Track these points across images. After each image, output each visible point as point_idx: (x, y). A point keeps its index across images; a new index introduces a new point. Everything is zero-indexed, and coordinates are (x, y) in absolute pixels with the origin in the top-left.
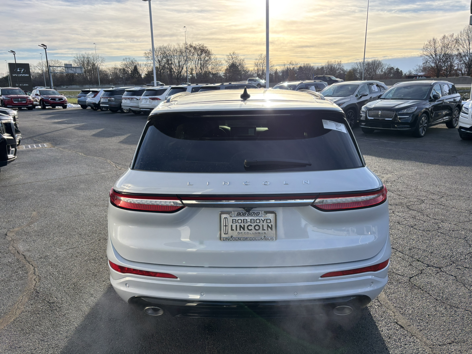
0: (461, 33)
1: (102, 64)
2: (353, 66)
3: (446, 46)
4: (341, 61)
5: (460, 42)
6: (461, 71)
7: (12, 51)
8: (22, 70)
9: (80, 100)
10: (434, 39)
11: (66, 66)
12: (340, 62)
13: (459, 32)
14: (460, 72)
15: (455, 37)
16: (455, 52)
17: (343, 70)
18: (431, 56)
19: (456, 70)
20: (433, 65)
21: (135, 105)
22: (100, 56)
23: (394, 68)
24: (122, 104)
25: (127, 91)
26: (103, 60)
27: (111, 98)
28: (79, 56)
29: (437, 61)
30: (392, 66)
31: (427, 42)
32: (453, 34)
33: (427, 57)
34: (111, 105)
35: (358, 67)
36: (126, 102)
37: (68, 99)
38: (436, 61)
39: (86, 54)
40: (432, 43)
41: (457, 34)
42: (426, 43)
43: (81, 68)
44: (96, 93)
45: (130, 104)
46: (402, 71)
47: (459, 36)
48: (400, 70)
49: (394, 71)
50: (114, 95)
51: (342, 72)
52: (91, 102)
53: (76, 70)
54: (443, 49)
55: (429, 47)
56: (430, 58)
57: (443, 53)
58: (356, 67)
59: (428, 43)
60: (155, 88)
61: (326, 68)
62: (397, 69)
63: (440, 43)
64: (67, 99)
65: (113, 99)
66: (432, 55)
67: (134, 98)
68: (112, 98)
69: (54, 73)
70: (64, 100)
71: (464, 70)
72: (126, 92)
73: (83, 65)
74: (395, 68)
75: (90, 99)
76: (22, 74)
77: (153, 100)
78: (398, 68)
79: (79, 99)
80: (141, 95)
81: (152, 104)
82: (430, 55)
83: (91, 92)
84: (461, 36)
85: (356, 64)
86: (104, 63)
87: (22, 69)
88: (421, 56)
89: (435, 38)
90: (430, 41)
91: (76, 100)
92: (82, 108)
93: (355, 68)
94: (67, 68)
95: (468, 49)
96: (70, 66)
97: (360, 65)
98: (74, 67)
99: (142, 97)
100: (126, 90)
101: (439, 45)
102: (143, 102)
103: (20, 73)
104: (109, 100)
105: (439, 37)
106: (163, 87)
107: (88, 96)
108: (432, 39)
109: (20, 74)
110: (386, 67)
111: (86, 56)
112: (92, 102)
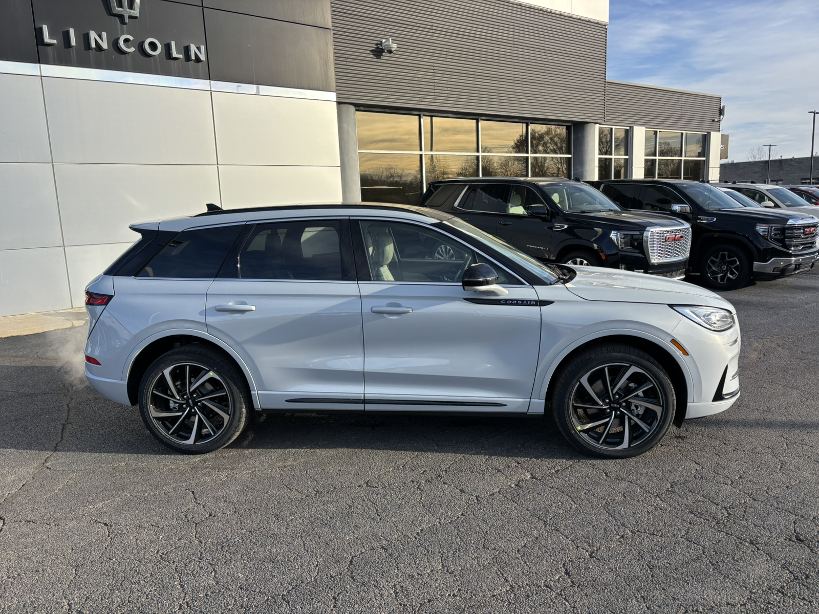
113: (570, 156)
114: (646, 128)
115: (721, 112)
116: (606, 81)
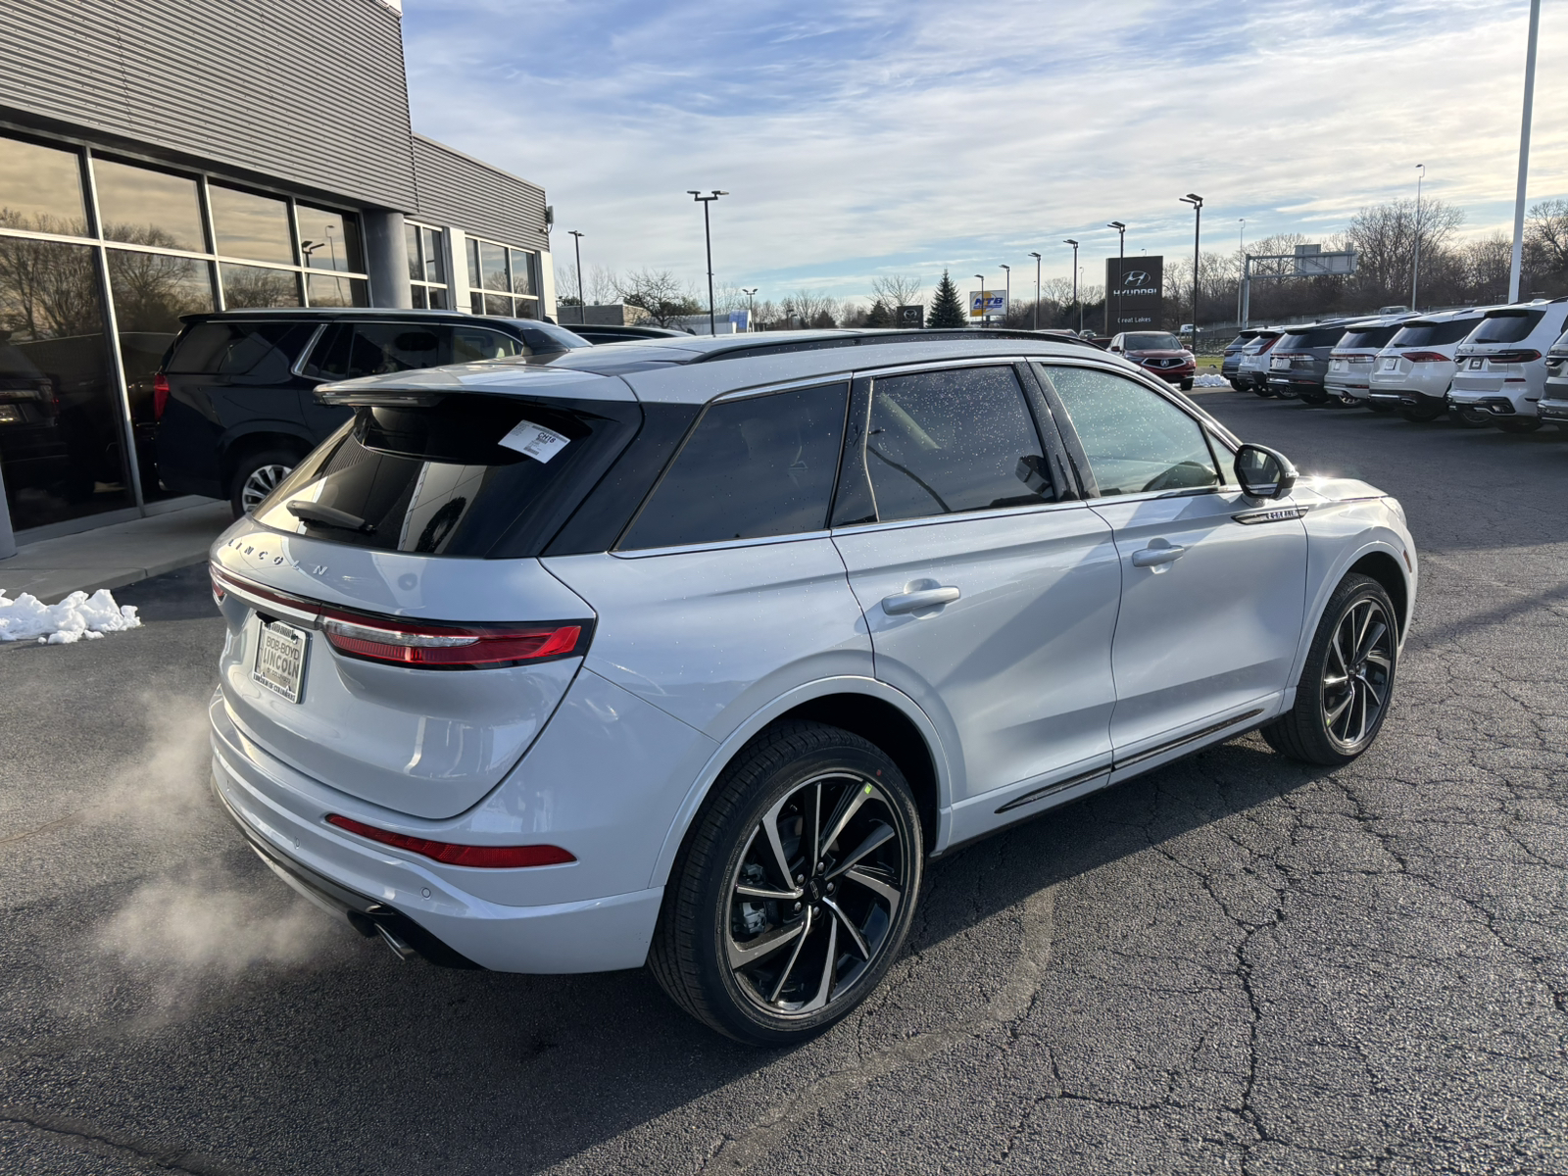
1: (1447, 232)
7: (1118, 225)
8: (1142, 277)
9: (1230, 363)
11: (1301, 254)
21: (1359, 380)
22: (1445, 206)
24: (1328, 378)
25: (1352, 330)
26: (1455, 218)
27: (1302, 354)
28: (1368, 215)
34: (1297, 380)
36: (1340, 372)
37: (1200, 359)
39: (1395, 204)
43: (1348, 255)
44: (1270, 340)
45: (1349, 377)
50: (1312, 347)
52: (1249, 369)
53: (1331, 263)
60: (1434, 318)
64: (1194, 360)
65: (1307, 358)
67: (1368, 355)
68: (1307, 354)
69: (1280, 279)
70: (1185, 363)
72: (1348, 333)
73: (1381, 244)
75: (1250, 360)
76: (1140, 288)
77: (1414, 360)
79: (1228, 359)
80: (1382, 345)
81: (1410, 376)
83: (1259, 337)
86: (1457, 230)
87: (1141, 274)
91: (1219, 363)
92: (1233, 390)
94: (1304, 258)
96: (1315, 253)
98: (1325, 255)
99: (1384, 351)
100: (1347, 326)
102: (1385, 367)
103: (1132, 286)
104: (1293, 364)
106: (1471, 311)
107: (1245, 349)
109: (1134, 288)
111: (1395, 212)
112: (1252, 370)
113: (364, 277)
114: (466, 233)
115: (548, 217)
116: (413, 135)
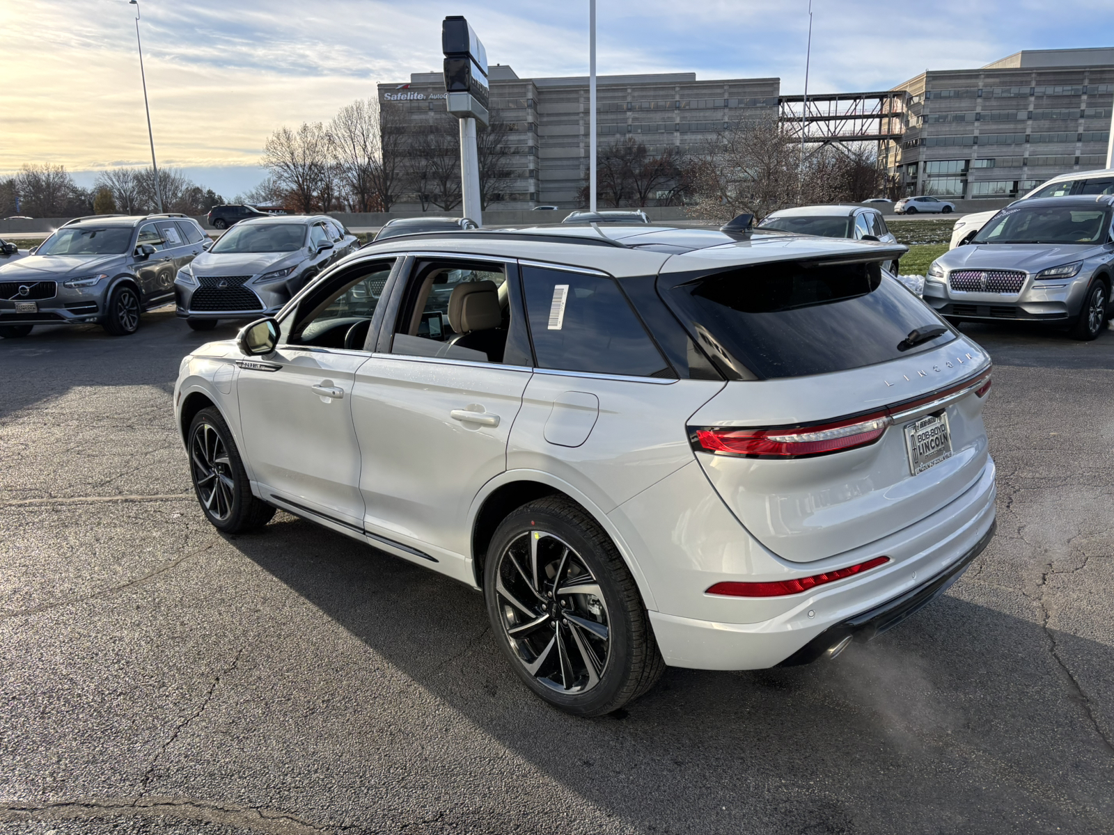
0: (335, 122)
2: (98, 180)
3: (311, 148)
4: (62, 167)
5: (337, 141)
6: (348, 200)
10: (285, 130)
12: (60, 170)
13: (331, 121)
14: (346, 203)
15: (324, 130)
16: (331, 162)
17: (74, 190)
18: (286, 168)
19: (338, 199)
20: (295, 187)
23: (202, 191)
29: (300, 179)
30: (198, 185)
31: (271, 137)
32: (321, 123)
33: (277, 169)
35: (113, 183)
38: (297, 177)
40: (283, 140)
41: (328, 124)
42: (270, 139)
46: (221, 197)
47: (333, 129)
48: (217, 194)
49: (203, 196)
51: (71, 195)
54: (307, 152)
55: (279, 148)
56: (286, 171)
57: (308, 162)
58: (109, 183)
59: (275, 138)
61: (23, 183)
62: (210, 192)
63: (299, 141)
66: (288, 166)
71: (353, 199)
74: (205, 191)
78: (211, 189)
82: (282, 164)
84: (336, 129)
85: (106, 177)
88: (266, 166)
89: (287, 129)
90: (279, 134)
93: (106, 185)
95: (354, 157)
97: (117, 178)
101: (297, 144)
105: (295, 127)
108: (282, 132)
110: (184, 187)
